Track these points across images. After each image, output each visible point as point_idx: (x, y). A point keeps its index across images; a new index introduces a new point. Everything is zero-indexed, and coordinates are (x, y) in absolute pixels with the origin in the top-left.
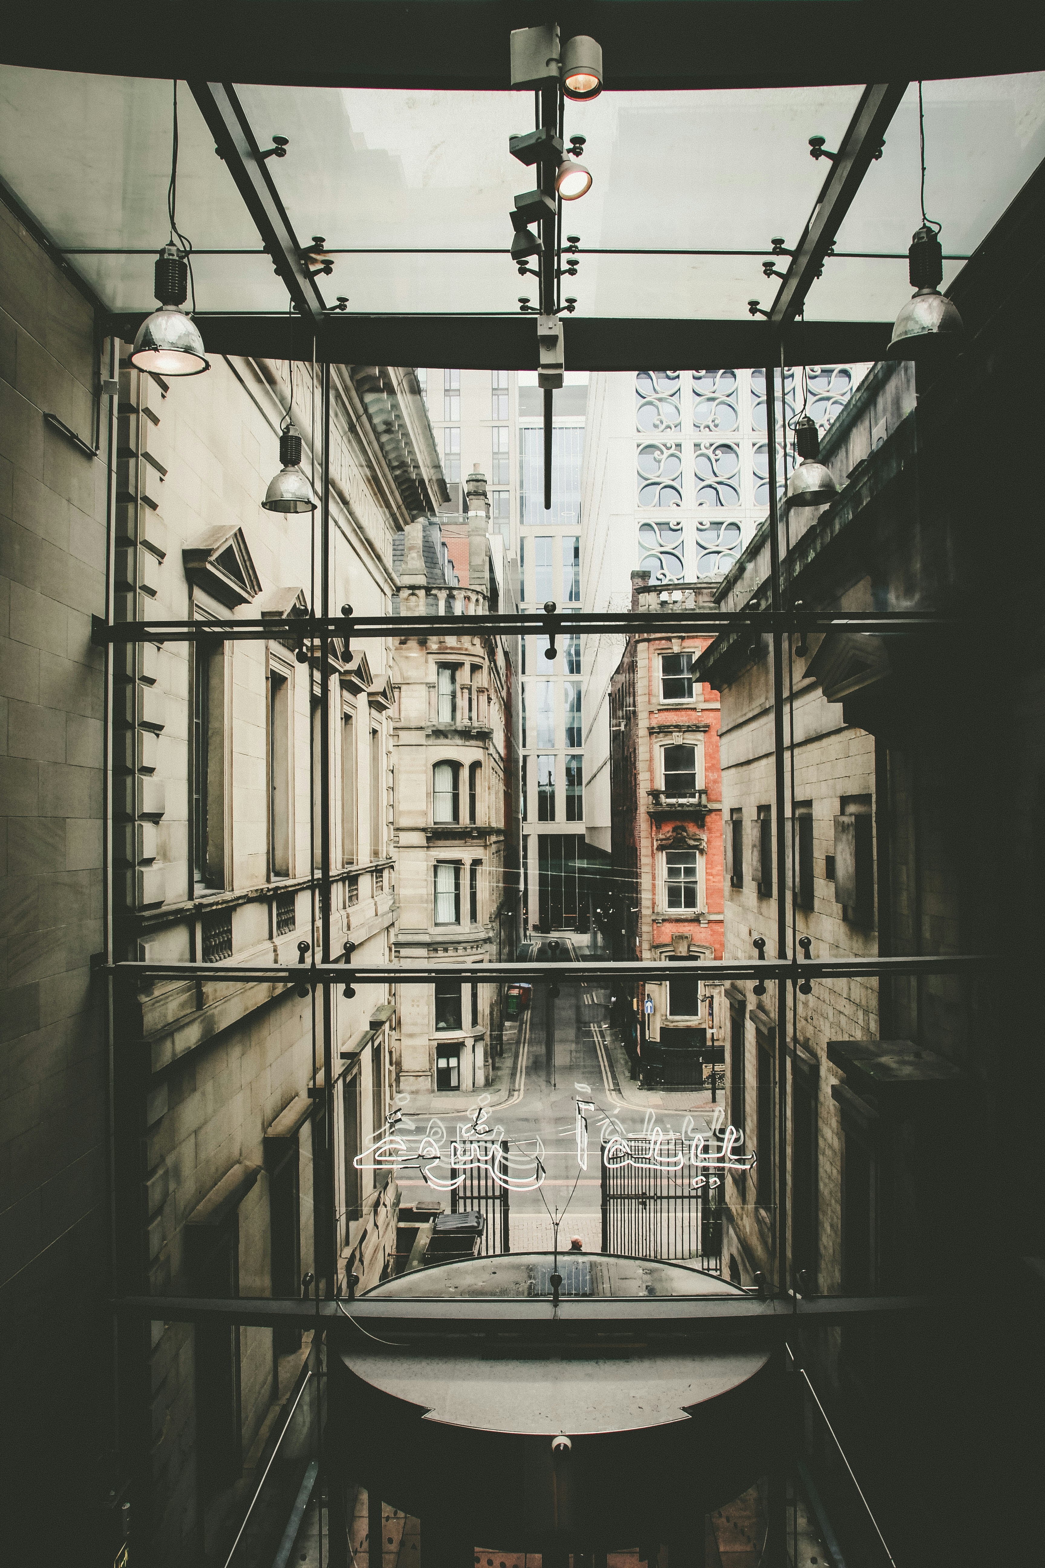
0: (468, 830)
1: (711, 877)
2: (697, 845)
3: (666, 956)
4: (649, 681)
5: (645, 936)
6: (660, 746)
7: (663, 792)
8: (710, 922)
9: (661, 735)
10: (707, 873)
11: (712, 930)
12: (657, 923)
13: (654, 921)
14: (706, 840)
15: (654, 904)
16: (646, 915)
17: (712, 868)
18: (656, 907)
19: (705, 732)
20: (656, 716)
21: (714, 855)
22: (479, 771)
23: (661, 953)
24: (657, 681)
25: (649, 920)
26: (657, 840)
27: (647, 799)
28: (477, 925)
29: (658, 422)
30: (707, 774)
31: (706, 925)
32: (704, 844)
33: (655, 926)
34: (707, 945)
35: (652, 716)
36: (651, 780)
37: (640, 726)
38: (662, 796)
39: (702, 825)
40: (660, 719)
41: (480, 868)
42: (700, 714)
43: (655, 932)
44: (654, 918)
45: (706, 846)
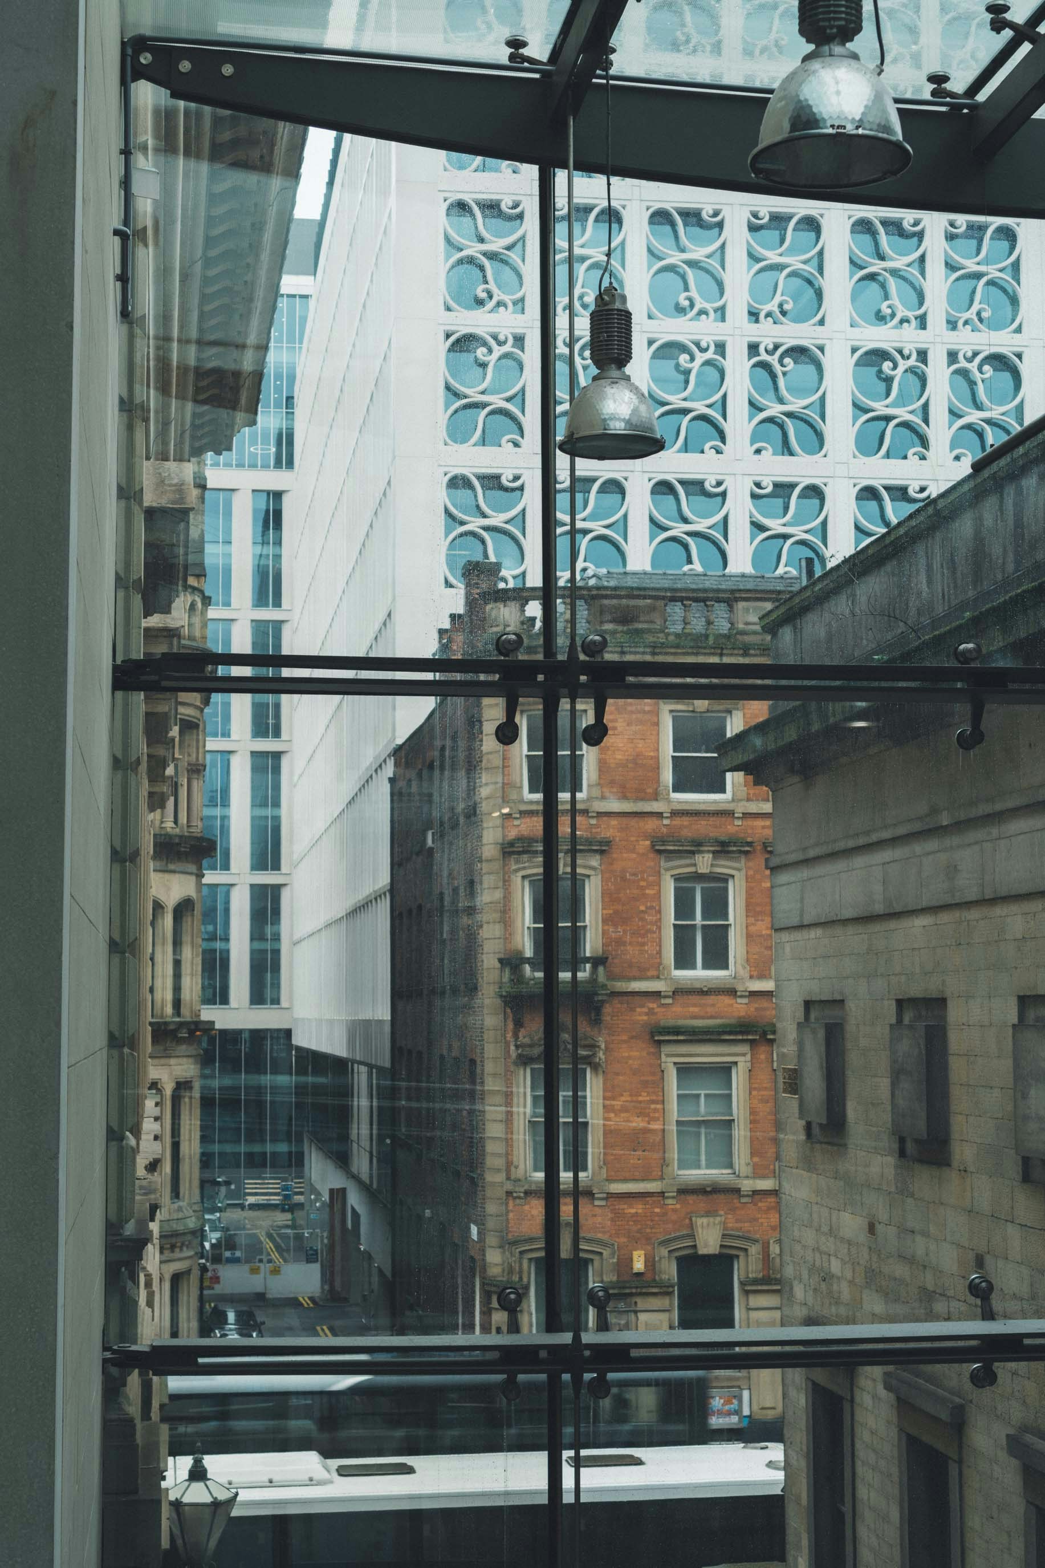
0: (172, 1027)
1: (612, 1115)
2: (588, 1056)
3: (530, 1260)
4: (504, 759)
5: (491, 1224)
6: (524, 877)
7: (528, 961)
8: (610, 1196)
9: (525, 857)
10: (604, 1107)
11: (613, 1211)
12: (515, 1198)
13: (509, 1193)
14: (603, 1046)
15: (509, 1164)
16: (493, 1184)
17: (613, 1098)
18: (513, 1169)
19: (602, 852)
20: (516, 822)
21: (617, 1074)
22: (189, 919)
23: (521, 1253)
24: (518, 760)
25: (500, 1193)
26: (517, 1047)
27: (497, 972)
28: (181, 1203)
29: (484, 295)
30: (606, 928)
31: (603, 1203)
32: (601, 1055)
33: (511, 1203)
34: (604, 1237)
35: (508, 823)
36: (506, 939)
37: (485, 841)
38: (527, 968)
39: (596, 1021)
40: (523, 827)
41: (188, 1094)
42: (593, 822)
43: (511, 1215)
44: (509, 1186)
45: (603, 1057)
